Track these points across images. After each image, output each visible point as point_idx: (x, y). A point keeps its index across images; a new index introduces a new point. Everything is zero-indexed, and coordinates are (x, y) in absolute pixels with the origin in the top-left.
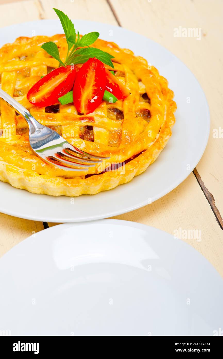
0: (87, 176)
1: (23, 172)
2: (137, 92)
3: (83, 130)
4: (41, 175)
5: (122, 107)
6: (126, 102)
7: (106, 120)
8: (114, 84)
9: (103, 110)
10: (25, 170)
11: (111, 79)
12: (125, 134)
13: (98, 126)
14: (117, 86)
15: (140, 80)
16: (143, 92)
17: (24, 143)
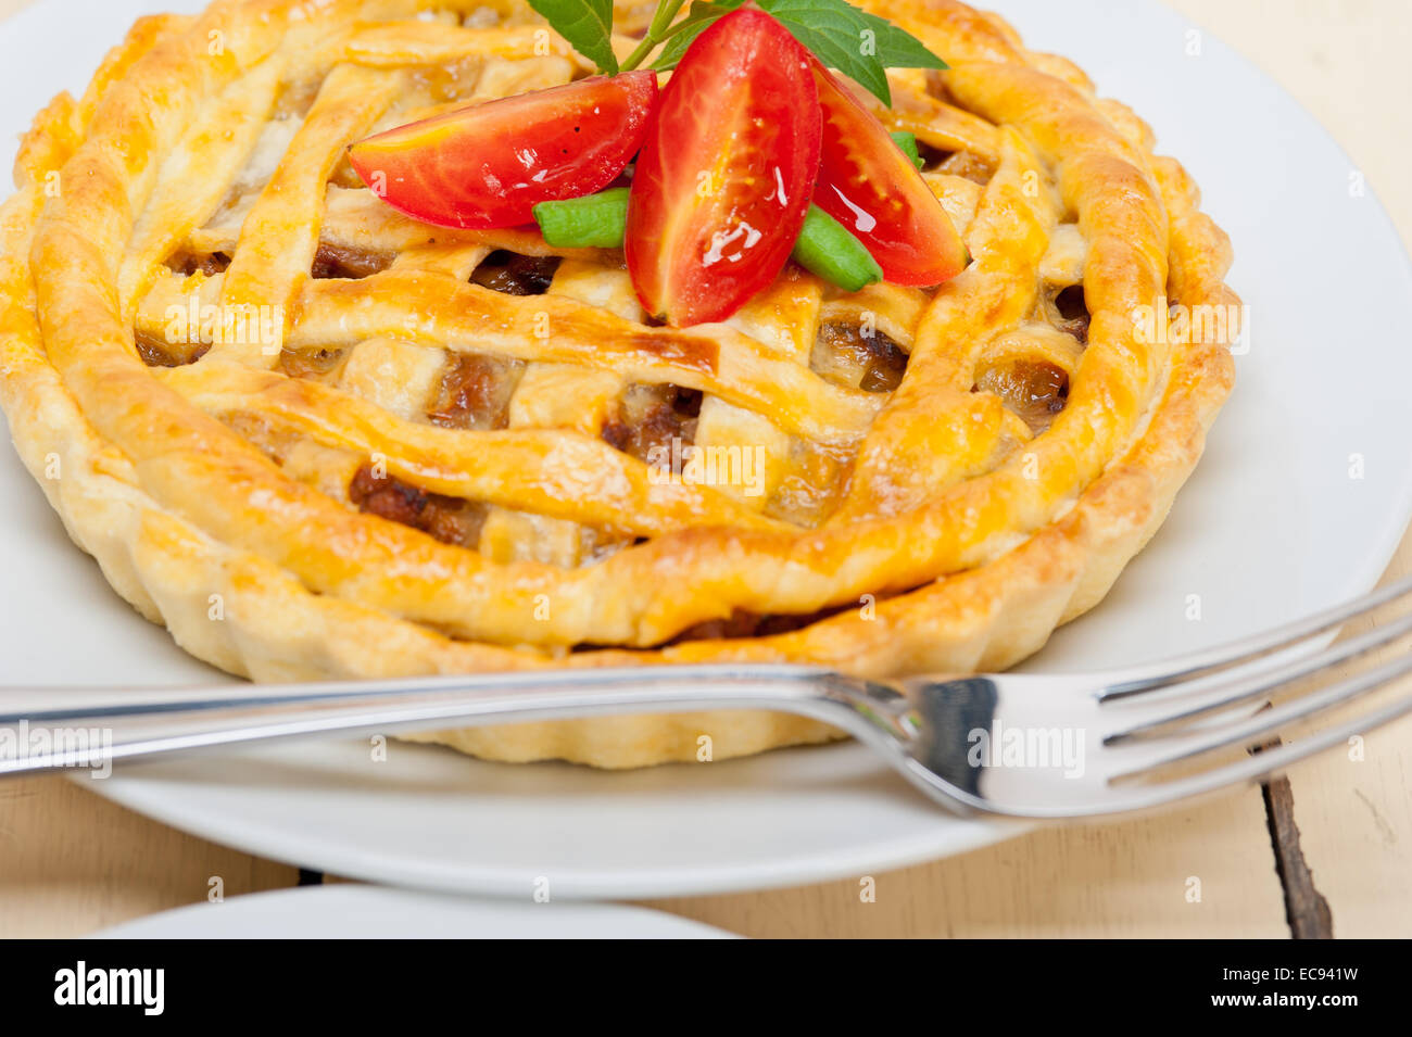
0: (582, 648)
1: (225, 566)
2: (1025, 267)
3: (640, 407)
4: (317, 593)
5: (915, 327)
6: (943, 309)
7: (792, 377)
8: (883, 194)
9: (793, 323)
10: (236, 554)
11: (872, 157)
12: (872, 462)
13: (732, 398)
14: (898, 206)
15: (1071, 217)
16: (1066, 276)
17: (280, 414)
